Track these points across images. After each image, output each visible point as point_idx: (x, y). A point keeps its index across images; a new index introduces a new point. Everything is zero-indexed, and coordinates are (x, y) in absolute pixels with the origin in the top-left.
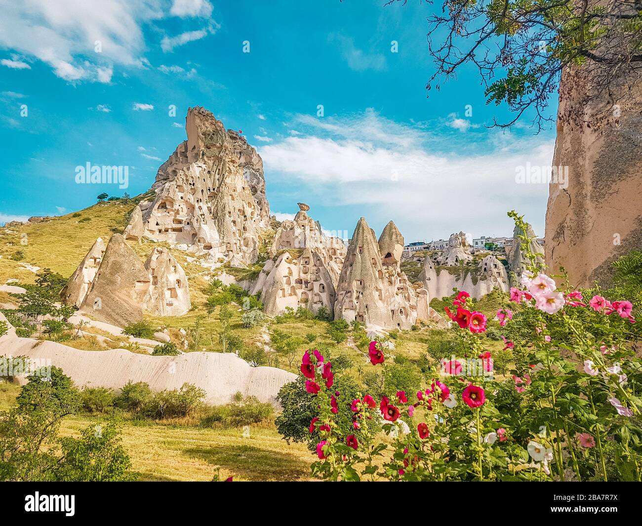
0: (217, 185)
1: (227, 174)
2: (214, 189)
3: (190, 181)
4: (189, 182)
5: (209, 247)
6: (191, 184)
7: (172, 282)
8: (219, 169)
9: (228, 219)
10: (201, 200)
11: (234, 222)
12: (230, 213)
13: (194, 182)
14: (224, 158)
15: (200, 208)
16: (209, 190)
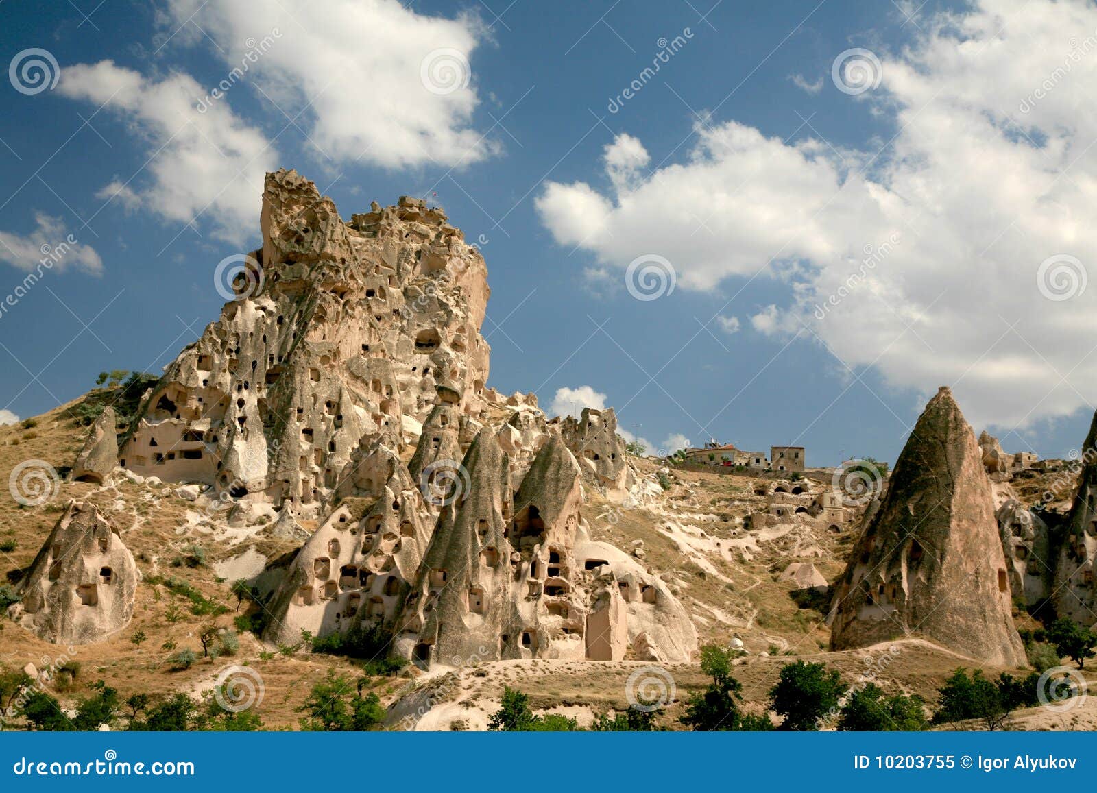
0: (289, 348)
1: (313, 322)
2: (280, 358)
3: (232, 343)
4: (228, 346)
5: (241, 492)
6: (231, 351)
7: (91, 573)
8: (301, 312)
9: (296, 426)
10: (246, 383)
11: (308, 432)
12: (300, 411)
13: (239, 345)
14: (315, 286)
15: (241, 403)
16: (272, 359)
